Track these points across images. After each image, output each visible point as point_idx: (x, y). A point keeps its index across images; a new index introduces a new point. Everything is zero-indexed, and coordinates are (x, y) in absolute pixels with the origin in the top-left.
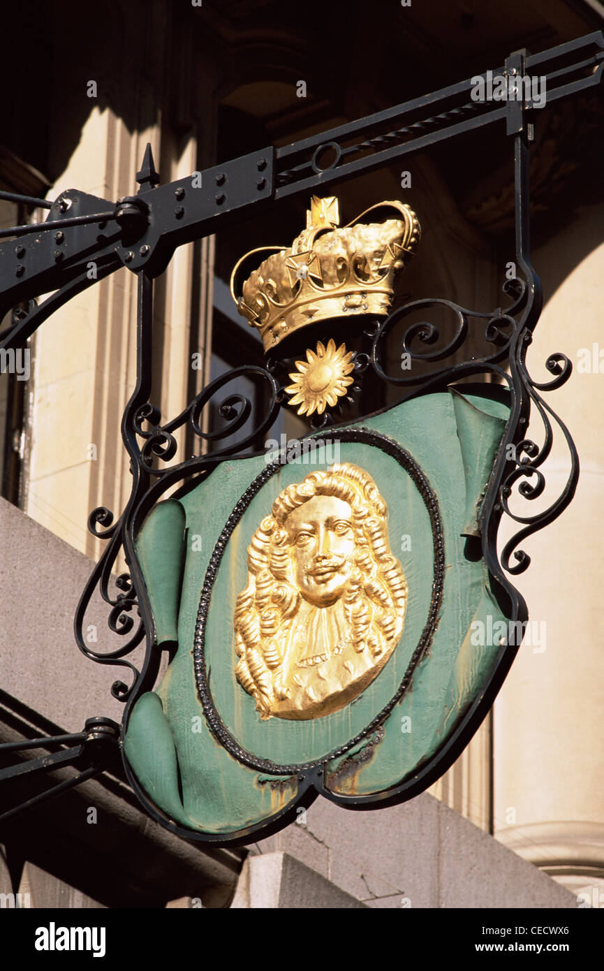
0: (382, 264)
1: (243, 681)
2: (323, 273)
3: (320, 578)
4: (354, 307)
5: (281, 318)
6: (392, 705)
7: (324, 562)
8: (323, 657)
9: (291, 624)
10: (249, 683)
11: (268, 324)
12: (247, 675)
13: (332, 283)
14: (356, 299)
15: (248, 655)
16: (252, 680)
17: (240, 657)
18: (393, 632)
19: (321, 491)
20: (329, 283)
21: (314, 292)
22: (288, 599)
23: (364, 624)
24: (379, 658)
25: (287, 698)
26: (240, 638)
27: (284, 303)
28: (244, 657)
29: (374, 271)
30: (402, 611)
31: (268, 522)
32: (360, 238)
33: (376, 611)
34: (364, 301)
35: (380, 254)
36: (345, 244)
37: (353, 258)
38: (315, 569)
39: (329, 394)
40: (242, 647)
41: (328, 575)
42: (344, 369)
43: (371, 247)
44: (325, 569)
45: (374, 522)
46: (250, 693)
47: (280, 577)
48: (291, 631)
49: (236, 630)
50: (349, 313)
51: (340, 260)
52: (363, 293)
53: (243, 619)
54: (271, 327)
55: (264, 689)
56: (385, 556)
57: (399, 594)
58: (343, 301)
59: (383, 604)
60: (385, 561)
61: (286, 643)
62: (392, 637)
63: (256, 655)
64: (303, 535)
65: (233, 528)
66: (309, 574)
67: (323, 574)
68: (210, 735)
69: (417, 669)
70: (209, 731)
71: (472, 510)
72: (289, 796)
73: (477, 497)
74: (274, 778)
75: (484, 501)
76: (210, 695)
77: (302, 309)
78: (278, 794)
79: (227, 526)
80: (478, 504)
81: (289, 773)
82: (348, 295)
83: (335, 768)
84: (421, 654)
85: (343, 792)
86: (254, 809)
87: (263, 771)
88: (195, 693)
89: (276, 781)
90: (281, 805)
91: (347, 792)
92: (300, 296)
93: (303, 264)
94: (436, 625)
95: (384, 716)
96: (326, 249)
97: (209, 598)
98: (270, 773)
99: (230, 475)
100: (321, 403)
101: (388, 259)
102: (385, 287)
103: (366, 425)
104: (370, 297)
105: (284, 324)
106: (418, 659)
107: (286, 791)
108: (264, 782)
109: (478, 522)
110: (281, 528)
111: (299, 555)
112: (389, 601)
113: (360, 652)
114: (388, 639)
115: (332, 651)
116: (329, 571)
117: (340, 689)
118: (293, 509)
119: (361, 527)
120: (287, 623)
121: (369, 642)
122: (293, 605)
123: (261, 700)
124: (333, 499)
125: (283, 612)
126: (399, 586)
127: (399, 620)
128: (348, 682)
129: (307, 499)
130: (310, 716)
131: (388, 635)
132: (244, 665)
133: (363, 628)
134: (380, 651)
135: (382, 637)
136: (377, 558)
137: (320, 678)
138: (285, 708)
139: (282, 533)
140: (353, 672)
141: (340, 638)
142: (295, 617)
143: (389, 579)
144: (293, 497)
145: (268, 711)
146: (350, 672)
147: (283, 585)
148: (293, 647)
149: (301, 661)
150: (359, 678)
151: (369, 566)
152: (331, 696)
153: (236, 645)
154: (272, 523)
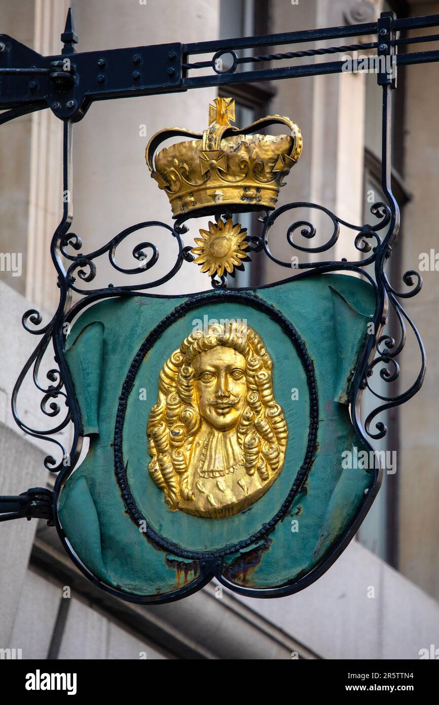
0: (275, 168)
1: (156, 479)
2: (228, 167)
3: (220, 411)
4: (251, 198)
5: (191, 194)
8: (222, 473)
9: (194, 440)
10: (161, 481)
11: (177, 195)
12: (159, 475)
13: (234, 175)
14: (252, 192)
16: (163, 480)
17: (152, 457)
18: (277, 464)
19: (223, 343)
20: (231, 175)
21: (220, 181)
22: (193, 421)
23: (255, 454)
24: (266, 482)
25: (192, 500)
26: (153, 444)
27: (193, 183)
28: (155, 458)
29: (267, 173)
30: (283, 449)
31: (177, 355)
32: (260, 146)
34: (259, 194)
35: (275, 161)
36: (248, 149)
37: (255, 163)
38: (217, 404)
39: (227, 262)
40: (154, 451)
42: (238, 244)
43: (268, 155)
44: (225, 406)
45: (264, 374)
46: (161, 489)
47: (186, 402)
48: (194, 445)
49: (149, 436)
50: (245, 202)
51: (244, 162)
52: (258, 189)
53: (156, 429)
54: (180, 198)
55: (174, 489)
56: (271, 403)
57: (283, 435)
58: (242, 192)
59: (269, 441)
60: (271, 407)
61: (191, 455)
62: (277, 468)
63: (166, 459)
64: (207, 374)
65: (146, 352)
66: (210, 405)
67: (223, 409)
68: (127, 516)
69: (297, 497)
70: (126, 512)
71: (344, 384)
72: (191, 576)
73: (348, 374)
74: (180, 559)
75: (353, 378)
76: (128, 484)
77: (209, 192)
78: (183, 572)
79: (141, 350)
80: (349, 380)
81: (192, 558)
82: (246, 188)
83: (230, 562)
84: (299, 487)
85: (236, 582)
86: (163, 579)
87: (171, 552)
88: (114, 478)
89: (181, 562)
90: (186, 581)
91: (240, 583)
92: (208, 182)
93: (213, 159)
94: (311, 465)
95: (269, 529)
96: (232, 150)
97: (126, 405)
98: (176, 554)
99: (143, 308)
100: (220, 267)
101: (279, 166)
102: (274, 186)
103: (257, 294)
104: (263, 192)
105: (192, 199)
106: (297, 489)
107: (189, 572)
108: (172, 561)
109: (348, 393)
110: (189, 365)
111: (203, 389)
112: (274, 439)
113: (251, 475)
114: (273, 469)
115: (228, 469)
116: (228, 407)
117: (235, 500)
118: (200, 353)
119: (253, 377)
120: (191, 439)
121: (259, 469)
122: (197, 426)
123: (170, 496)
124: (232, 351)
125: (188, 431)
126: (282, 430)
127: (282, 455)
128: (242, 497)
129: (211, 347)
130: (209, 516)
131: (274, 467)
132: (157, 467)
133: (254, 457)
134: (267, 478)
135: (269, 466)
136: (266, 404)
137: (219, 489)
138: (190, 506)
139: (191, 369)
140: (246, 490)
141: (235, 460)
142: (198, 435)
143: (276, 423)
144: (200, 344)
145: (176, 505)
146: (243, 489)
147: (190, 410)
148: (196, 459)
149: (203, 472)
150: (250, 495)
151: (259, 409)
152: (228, 505)
153: (150, 448)
154: (181, 358)
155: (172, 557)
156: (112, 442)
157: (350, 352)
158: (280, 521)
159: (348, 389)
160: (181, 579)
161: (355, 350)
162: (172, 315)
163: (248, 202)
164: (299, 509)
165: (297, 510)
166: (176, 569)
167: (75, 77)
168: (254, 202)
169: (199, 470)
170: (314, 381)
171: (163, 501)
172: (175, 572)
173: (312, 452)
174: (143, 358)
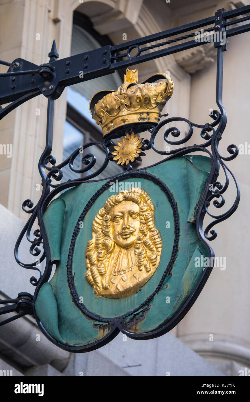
0: (157, 100)
1: (89, 280)
2: (131, 103)
3: (124, 237)
4: (144, 119)
5: (112, 122)
6: (154, 294)
7: (127, 230)
8: (125, 272)
9: (110, 256)
11: (105, 124)
12: (91, 278)
13: (134, 107)
14: (145, 116)
15: (91, 269)
16: (92, 280)
17: (88, 269)
18: (156, 262)
19: (126, 199)
20: (133, 108)
22: (110, 245)
23: (143, 258)
24: (149, 273)
25: (108, 289)
26: (88, 261)
27: (113, 116)
28: (89, 269)
29: (153, 103)
30: (160, 254)
31: (102, 211)
32: (148, 89)
33: (149, 253)
34: (148, 116)
35: (157, 96)
36: (141, 90)
37: (145, 97)
38: (122, 233)
39: (131, 156)
40: (89, 265)
41: (128, 236)
42: (137, 146)
43: (152, 93)
44: (127, 233)
45: (149, 214)
46: (92, 286)
47: (106, 235)
48: (111, 259)
49: (86, 257)
50: (141, 121)
51: (139, 98)
52: (148, 113)
53: (90, 253)
54: (106, 125)
55: (98, 284)
56: (153, 229)
57: (159, 246)
58: (139, 116)
59: (151, 250)
60: (153, 231)
61: (108, 264)
62: (155, 265)
63: (95, 269)
64: (118, 217)
65: (87, 212)
66: (119, 234)
67: (126, 235)
68: (73, 303)
69: (166, 279)
70: (73, 301)
71: (192, 211)
72: (107, 332)
73: (195, 206)
74: (101, 323)
75: (198, 207)
76: (74, 285)
77: (121, 118)
78: (102, 330)
79: (84, 211)
80: (195, 209)
81: (108, 322)
82: (141, 113)
83: (128, 320)
84: (168, 273)
85: (131, 331)
86: (91, 336)
87: (96, 320)
88: (67, 284)
89: (101, 325)
90: (103, 335)
91: (133, 331)
92: (120, 113)
93: (122, 99)
94: (175, 260)
95: (150, 299)
96: (132, 93)
97: (75, 243)
98: (99, 321)
99: (86, 189)
100: (127, 160)
101: (160, 99)
102: (157, 111)
103: (147, 171)
104: (151, 115)
105: (112, 124)
106: (166, 275)
107: (106, 330)
108: (96, 325)
109: (194, 216)
110: (108, 214)
111: (116, 226)
112: (154, 249)
113: (141, 270)
114: (153, 266)
115: (129, 269)
116: (129, 234)
117: (132, 286)
118: (113, 206)
119: (143, 216)
120: (109, 255)
121: (145, 266)
122: (112, 248)
123: (96, 289)
124: (131, 203)
125: (108, 251)
126: (159, 243)
127: (159, 257)
128: (135, 283)
129: (120, 202)
130: (118, 297)
131: (153, 264)
132: (90, 273)
133: (143, 260)
134: (150, 271)
135: (151, 264)
136: (150, 230)
137: (123, 280)
138: (107, 293)
139: (108, 216)
140: (137, 279)
141: (132, 263)
142: (113, 253)
143: (155, 239)
144: (114, 201)
145: (100, 294)
146: (136, 279)
147: (108, 239)
148: (112, 266)
149: (115, 272)
150: (140, 281)
151: (146, 233)
152: (127, 289)
153: (86, 264)
154: (104, 211)
155: (97, 323)
156: (66, 264)
157: (195, 192)
158: (157, 294)
159: (195, 214)
160: (101, 334)
161: (199, 191)
162: (101, 189)
163: (142, 121)
164: (167, 286)
165: (166, 287)
166: (98, 329)
167: (54, 73)
168: (146, 121)
169: (113, 273)
170: (178, 213)
171: (93, 292)
172: (98, 331)
173: (175, 253)
174: (85, 215)
